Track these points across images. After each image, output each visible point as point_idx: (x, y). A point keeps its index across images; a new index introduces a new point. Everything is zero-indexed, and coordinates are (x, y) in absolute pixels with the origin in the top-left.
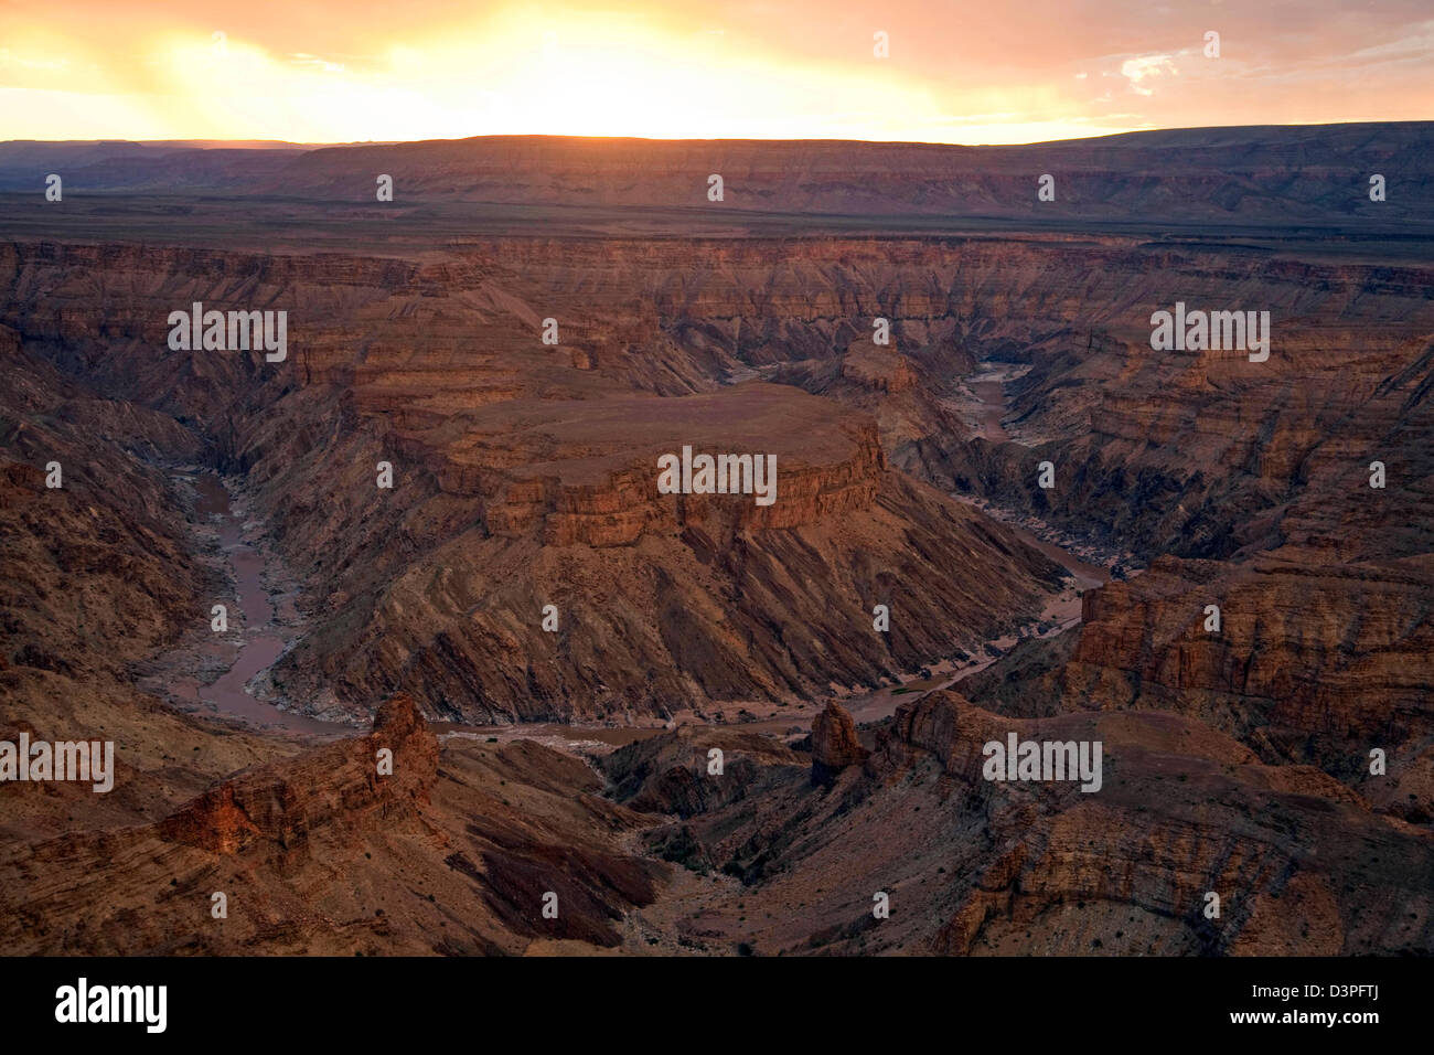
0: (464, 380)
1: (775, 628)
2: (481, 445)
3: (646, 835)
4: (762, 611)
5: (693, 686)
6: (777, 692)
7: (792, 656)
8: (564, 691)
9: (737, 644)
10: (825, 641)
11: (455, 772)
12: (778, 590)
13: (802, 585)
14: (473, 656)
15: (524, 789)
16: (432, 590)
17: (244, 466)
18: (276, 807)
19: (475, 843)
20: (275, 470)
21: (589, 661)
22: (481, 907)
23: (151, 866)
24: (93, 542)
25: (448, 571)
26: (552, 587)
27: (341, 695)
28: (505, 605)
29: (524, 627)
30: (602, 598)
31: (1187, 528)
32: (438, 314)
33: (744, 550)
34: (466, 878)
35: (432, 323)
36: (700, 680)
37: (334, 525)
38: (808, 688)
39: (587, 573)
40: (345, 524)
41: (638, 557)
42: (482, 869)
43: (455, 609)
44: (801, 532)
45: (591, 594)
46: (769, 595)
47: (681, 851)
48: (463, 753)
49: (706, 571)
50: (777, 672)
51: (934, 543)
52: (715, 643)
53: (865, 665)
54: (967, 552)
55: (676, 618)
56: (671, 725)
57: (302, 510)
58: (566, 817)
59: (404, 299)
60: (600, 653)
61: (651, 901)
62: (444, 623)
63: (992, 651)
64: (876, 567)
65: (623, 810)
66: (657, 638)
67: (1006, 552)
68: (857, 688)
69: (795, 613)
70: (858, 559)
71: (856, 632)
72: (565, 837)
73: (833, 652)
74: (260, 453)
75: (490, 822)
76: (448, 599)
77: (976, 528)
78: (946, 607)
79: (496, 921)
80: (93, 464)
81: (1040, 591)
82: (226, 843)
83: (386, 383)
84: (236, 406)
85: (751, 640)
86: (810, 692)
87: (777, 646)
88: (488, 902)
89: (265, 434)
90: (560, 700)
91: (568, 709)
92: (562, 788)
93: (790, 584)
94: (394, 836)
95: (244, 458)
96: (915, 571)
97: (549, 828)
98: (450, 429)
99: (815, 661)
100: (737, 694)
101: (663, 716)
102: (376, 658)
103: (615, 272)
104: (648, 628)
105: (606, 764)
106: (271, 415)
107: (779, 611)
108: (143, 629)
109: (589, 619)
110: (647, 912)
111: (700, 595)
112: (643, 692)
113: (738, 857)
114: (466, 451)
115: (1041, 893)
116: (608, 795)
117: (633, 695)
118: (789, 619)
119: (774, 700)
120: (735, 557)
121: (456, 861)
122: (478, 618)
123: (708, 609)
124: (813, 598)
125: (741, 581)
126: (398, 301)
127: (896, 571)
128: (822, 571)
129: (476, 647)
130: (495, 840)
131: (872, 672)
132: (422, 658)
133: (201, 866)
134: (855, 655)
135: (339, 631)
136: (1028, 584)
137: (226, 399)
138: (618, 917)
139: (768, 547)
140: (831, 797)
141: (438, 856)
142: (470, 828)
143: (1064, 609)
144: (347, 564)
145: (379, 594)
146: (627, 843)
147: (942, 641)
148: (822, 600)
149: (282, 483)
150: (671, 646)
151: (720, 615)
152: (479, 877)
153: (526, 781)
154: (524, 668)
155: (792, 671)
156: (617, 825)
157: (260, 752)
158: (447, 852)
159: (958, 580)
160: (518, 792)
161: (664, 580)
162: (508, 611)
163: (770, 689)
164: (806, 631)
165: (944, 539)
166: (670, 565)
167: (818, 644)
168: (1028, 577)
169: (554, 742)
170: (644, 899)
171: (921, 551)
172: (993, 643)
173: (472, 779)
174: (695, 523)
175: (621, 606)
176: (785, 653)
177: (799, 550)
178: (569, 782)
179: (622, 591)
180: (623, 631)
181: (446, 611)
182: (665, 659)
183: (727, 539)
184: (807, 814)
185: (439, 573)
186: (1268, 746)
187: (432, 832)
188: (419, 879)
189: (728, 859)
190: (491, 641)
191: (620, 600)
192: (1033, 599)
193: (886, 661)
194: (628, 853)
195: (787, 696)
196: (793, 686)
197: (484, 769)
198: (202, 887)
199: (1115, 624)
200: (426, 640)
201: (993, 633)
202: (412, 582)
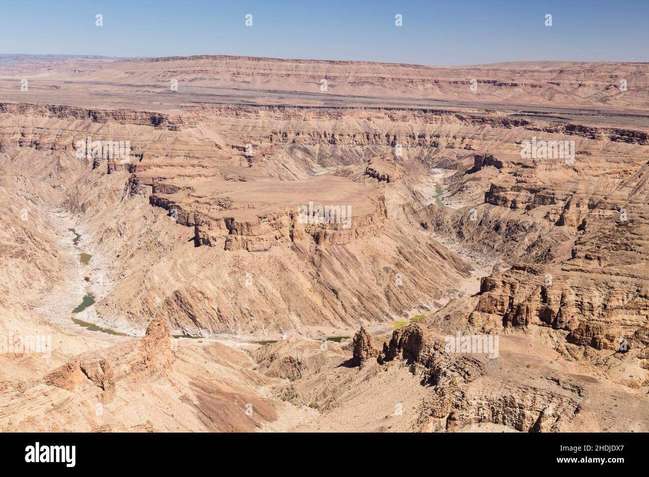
0: (189, 171)
1: (335, 292)
2: (196, 202)
3: (273, 388)
4: (329, 284)
5: (295, 318)
6: (335, 322)
7: (343, 305)
8: (234, 319)
9: (317, 300)
10: (359, 299)
11: (184, 357)
12: (336, 273)
13: (347, 271)
14: (191, 301)
15: (216, 365)
16: (173, 269)
17: (83, 208)
18: (100, 370)
19: (193, 390)
20: (97, 211)
21: (246, 305)
23: (43, 396)
25: (180, 261)
26: (229, 270)
27: (129, 319)
28: (207, 278)
29: (216, 289)
31: (529, 249)
32: (177, 139)
33: (321, 255)
34: (189, 406)
35: (173, 143)
36: (299, 316)
37: (125, 238)
38: (350, 320)
39: (246, 263)
40: (131, 238)
41: (270, 257)
42: (196, 402)
43: (183, 279)
44: (348, 246)
46: (332, 276)
47: (290, 396)
48: (188, 348)
49: (302, 263)
50: (335, 313)
51: (410, 254)
52: (306, 298)
53: (377, 310)
54: (426, 258)
55: (288, 286)
56: (285, 337)
57: (110, 230)
58: (236, 379)
59: (160, 132)
60: (252, 302)
61: (275, 419)
62: (178, 286)
63: (436, 304)
64: (383, 264)
65: (262, 376)
66: (279, 295)
67: (444, 258)
68: (373, 320)
70: (374, 260)
71: (373, 295)
72: (236, 389)
73: (362, 303)
74: (90, 203)
75: (200, 381)
76: (179, 274)
77: (430, 247)
78: (416, 284)
80: (13, 206)
81: (460, 277)
82: (77, 387)
83: (152, 172)
84: (79, 180)
85: (324, 297)
86: (351, 323)
87: (336, 300)
89: (93, 194)
90: (232, 323)
91: (236, 328)
92: (234, 365)
93: (342, 271)
94: (156, 386)
95: (83, 205)
96: (402, 266)
97: (228, 384)
98: (182, 194)
99: (353, 307)
100: (316, 323)
101: (281, 332)
102: (145, 302)
103: (260, 121)
104: (274, 291)
105: (254, 354)
106: (95, 185)
107: (337, 284)
108: (35, 285)
110: (274, 424)
111: (300, 275)
112: (272, 321)
113: (317, 400)
114: (190, 205)
116: (255, 369)
117: (267, 322)
118: (341, 288)
119: (334, 326)
120: (317, 258)
121: (184, 399)
122: (194, 284)
123: (304, 283)
124: (354, 280)
125: (319, 269)
126: (157, 133)
127: (392, 267)
128: (358, 265)
129: (192, 297)
130: (203, 389)
131: (380, 314)
132: (168, 302)
133: (66, 397)
134: (373, 306)
135: (128, 288)
136: (453, 273)
137: (75, 178)
138: (260, 427)
139: (332, 253)
140: (361, 373)
141: (176, 396)
142: (191, 383)
143: (470, 286)
144: (132, 257)
145: (147, 271)
146: (264, 392)
147: (413, 299)
148: (357, 279)
149: (101, 218)
150: (286, 299)
151: (308, 285)
152: (195, 406)
153: (217, 361)
154: (216, 308)
155: (343, 313)
156: (259, 383)
157: (90, 345)
158: (180, 394)
159: (421, 271)
160: (213, 367)
161: (283, 268)
162: (208, 281)
163: (332, 321)
164: (349, 293)
165: (415, 251)
166: (286, 261)
167: (355, 300)
168: (454, 270)
169: (229, 343)
170: (272, 418)
171: (405, 257)
172: (437, 301)
173: (191, 360)
174: (297, 241)
175: (262, 280)
176: (340, 303)
177: (347, 255)
178: (237, 363)
179: (262, 272)
180: (262, 291)
181: (178, 280)
182: (283, 305)
183: (313, 249)
184: (350, 380)
185: (176, 262)
186: (566, 352)
187: (173, 385)
188: (167, 406)
189: (312, 401)
190: (200, 295)
191: (262, 277)
192: (456, 281)
193: (387, 309)
194: (265, 397)
195: (340, 324)
196: (343, 319)
197: (197, 356)
198: (66, 407)
199: (496, 293)
200: (169, 294)
201: (437, 297)
202: (164, 266)
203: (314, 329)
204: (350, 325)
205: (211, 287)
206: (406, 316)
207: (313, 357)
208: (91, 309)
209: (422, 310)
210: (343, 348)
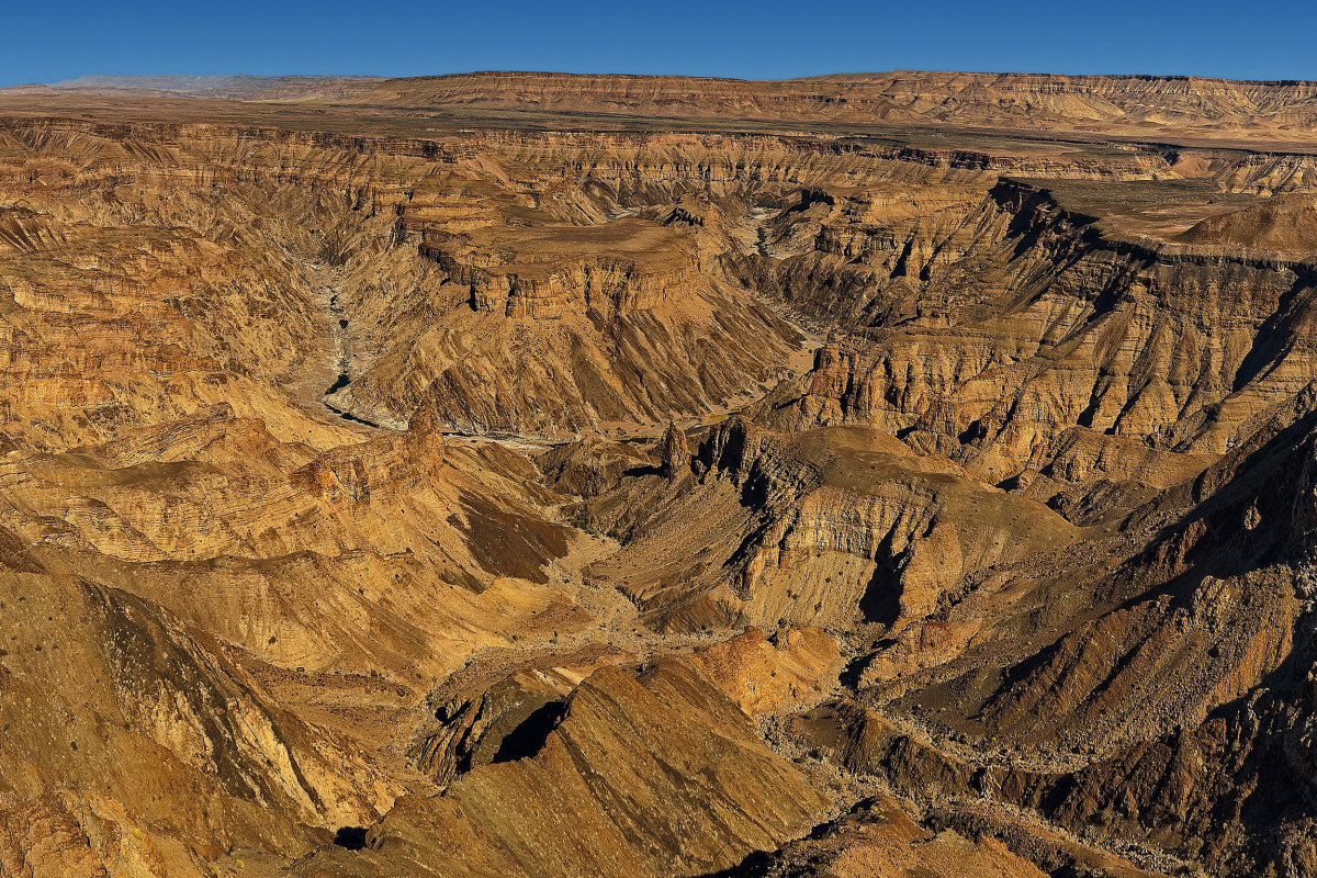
0: (465, 212)
1: (639, 373)
2: (474, 253)
3: (563, 509)
4: (631, 363)
5: (591, 411)
6: (639, 416)
7: (649, 392)
8: (516, 412)
9: (617, 385)
10: (668, 384)
11: (455, 462)
12: (641, 350)
13: (654, 347)
14: (464, 384)
15: (493, 475)
16: (442, 342)
17: (343, 260)
18: (354, 474)
19: (464, 509)
20: (359, 264)
21: (531, 393)
22: (466, 551)
23: (285, 502)
24: (264, 299)
25: (452, 331)
26: (511, 344)
27: (389, 406)
28: (484, 354)
29: (494, 369)
30: (540, 352)
31: (868, 309)
32: (452, 173)
33: (621, 323)
34: (459, 532)
35: (448, 178)
36: (596, 408)
37: (389, 298)
38: (657, 414)
39: (532, 336)
40: (395, 298)
41: (561, 326)
42: (467, 527)
43: (455, 355)
44: (654, 312)
45: (533, 349)
46: (635, 353)
47: (583, 520)
48: (458, 449)
49: (599, 336)
50: (640, 402)
51: (729, 319)
52: (604, 383)
53: (690, 398)
54: (748, 326)
55: (582, 366)
56: (578, 438)
57: (372, 288)
58: (519, 496)
59: (434, 164)
60: (538, 388)
61: (566, 555)
62: (448, 364)
63: (762, 388)
64: (697, 335)
65: (550, 493)
66: (571, 379)
67: (770, 325)
68: (685, 413)
69: (649, 363)
70: (686, 329)
71: (685, 377)
72: (517, 509)
73: (672, 391)
74: (351, 253)
75: (472, 495)
76: (450, 348)
77: (753, 310)
78: (736, 361)
79: (475, 562)
80: (268, 254)
81: (789, 350)
82: (325, 494)
83: (423, 213)
84: (340, 225)
85: (625, 382)
86: (659, 417)
87: (639, 386)
88: (471, 548)
89: (354, 243)
90: (513, 417)
91: (517, 423)
92: (515, 476)
93: (648, 346)
94: (418, 500)
95: (343, 256)
96: (719, 337)
97: (506, 501)
98: (455, 243)
99: (662, 395)
100: (615, 417)
101: (574, 431)
102: (410, 384)
103: (550, 150)
104: (566, 373)
105: (540, 460)
106: (358, 230)
107: (640, 362)
108: (285, 355)
109: (532, 364)
110: (563, 561)
111: (597, 352)
112: (562, 414)
113: (617, 526)
114: (466, 257)
116: (541, 481)
117: (556, 415)
118: (647, 368)
119: (637, 421)
120: (616, 328)
121: (453, 520)
122: (468, 362)
123: (601, 363)
124: (660, 355)
125: (619, 344)
126: (431, 165)
127: (708, 338)
128: (666, 338)
129: (466, 380)
130: (475, 507)
131: (694, 403)
132: (435, 385)
133: (312, 506)
134: (685, 393)
135: (389, 365)
136: (782, 346)
137: (336, 221)
138: (546, 564)
139: (634, 321)
140: (673, 487)
141: (443, 515)
142: (461, 498)
143: (801, 361)
144: (395, 323)
145: (413, 343)
146: (551, 513)
147: (733, 382)
148: (665, 355)
149: (363, 272)
150: (580, 384)
151: (606, 365)
152: (466, 531)
153: (494, 470)
154: (494, 395)
155: (648, 403)
156: (547, 502)
157: (344, 438)
158: (448, 514)
159: (743, 343)
160: (489, 477)
161: (576, 341)
162: (485, 358)
163: (635, 414)
164: (656, 376)
165: (735, 317)
166: (580, 333)
167: (663, 385)
168: (782, 341)
169: (508, 444)
170: (563, 552)
171: (723, 324)
172: (762, 384)
173: (461, 466)
174: (593, 305)
175: (552, 359)
176: (644, 390)
177: (653, 324)
178: (518, 473)
179: (551, 348)
180: (552, 373)
181: (450, 356)
182: (576, 393)
183: (611, 316)
184: (659, 498)
185: (447, 331)
186: (917, 444)
187: (441, 499)
188: (431, 529)
189: (611, 527)
190: (475, 377)
191: (550, 353)
192: (785, 355)
193: (703, 397)
194: (552, 521)
195: (645, 419)
196: (650, 413)
197: (470, 461)
198: (312, 519)
199: (833, 369)
200: (438, 374)
201: (762, 378)
202: (431, 337)
203: (613, 426)
204: (657, 420)
205: (489, 366)
206: (726, 406)
207: (612, 465)
208: (346, 390)
209: (743, 397)
210: (649, 453)
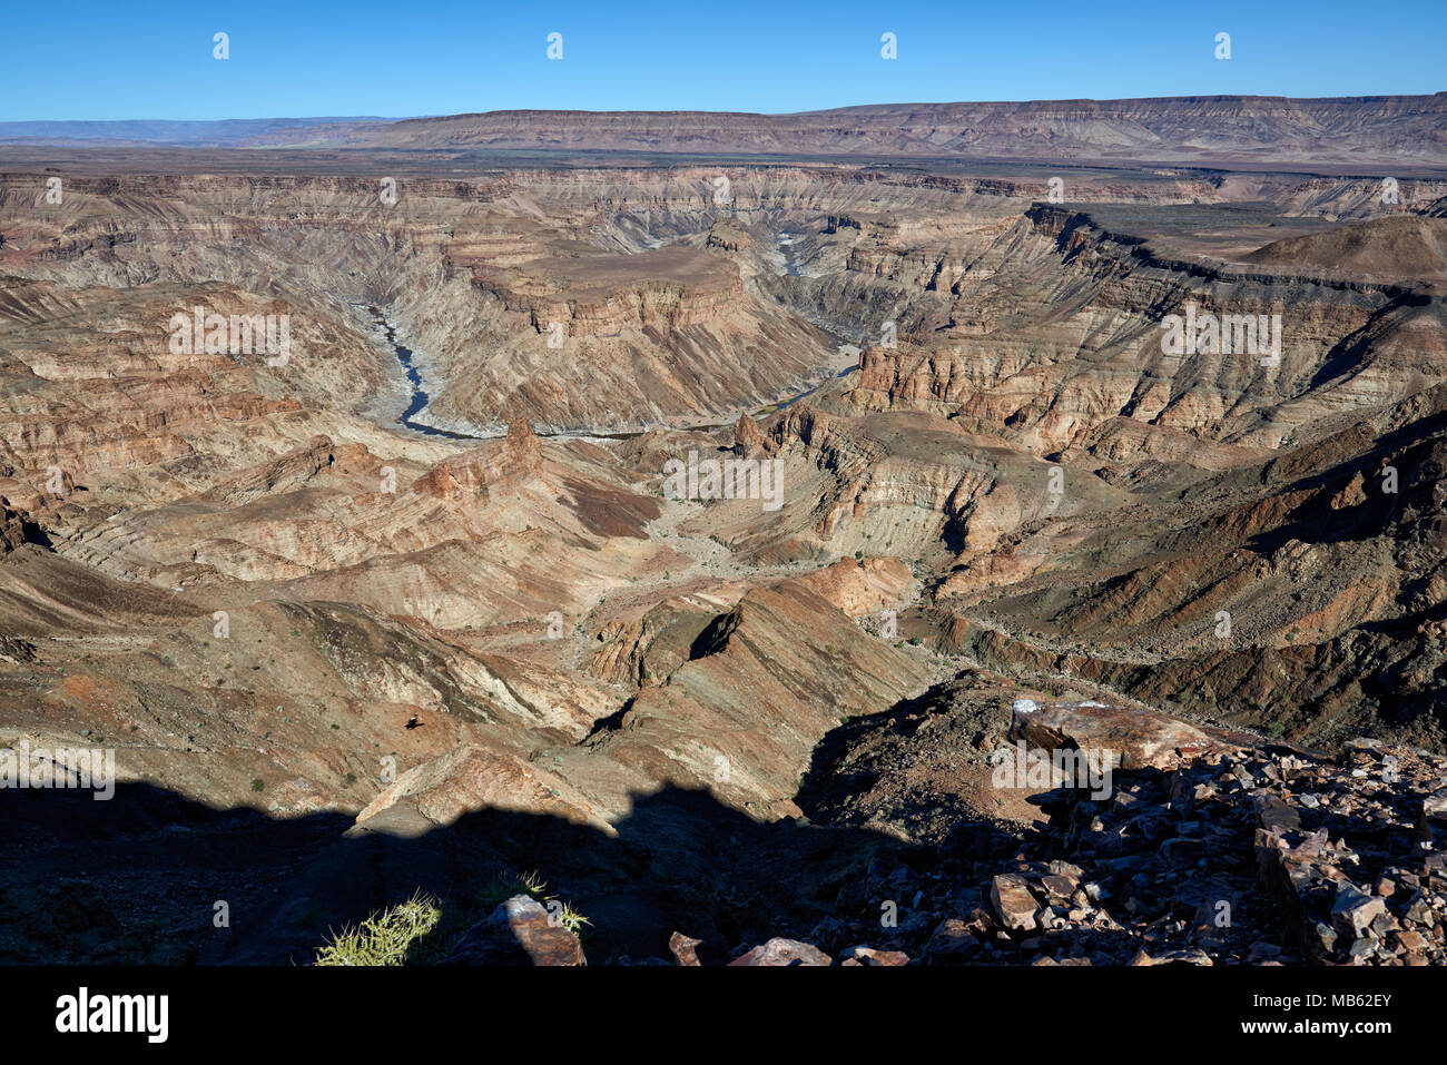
0: (510, 248)
1: (697, 376)
2: (529, 283)
3: (648, 484)
4: (688, 368)
5: (656, 408)
6: (700, 411)
7: (706, 391)
8: (589, 414)
9: (678, 387)
10: (723, 383)
12: (696, 357)
13: (708, 355)
14: (539, 396)
15: (584, 464)
16: (512, 362)
17: (391, 299)
18: (471, 475)
19: (568, 491)
20: (409, 301)
21: (600, 398)
22: (577, 523)
23: (412, 506)
24: (322, 341)
25: (520, 352)
26: (576, 359)
27: (469, 419)
28: (553, 369)
29: (564, 381)
30: (604, 364)
31: (900, 319)
32: (491, 212)
33: (677, 337)
34: (569, 509)
35: (487, 217)
36: (659, 406)
37: (449, 330)
38: (717, 408)
39: (595, 351)
40: (455, 329)
41: (621, 342)
42: (574, 503)
43: (526, 372)
44: (706, 326)
45: (598, 362)
46: (691, 360)
49: (656, 348)
50: (699, 400)
51: (773, 330)
52: (666, 385)
53: (743, 395)
55: (644, 374)
57: (428, 322)
58: (608, 477)
59: (469, 204)
60: (606, 393)
61: (660, 517)
62: (520, 380)
65: (633, 473)
66: (635, 384)
69: (705, 369)
70: (735, 339)
71: (738, 378)
72: (611, 487)
73: (728, 389)
74: (399, 291)
75: (573, 481)
76: (520, 366)
79: (587, 530)
80: (312, 299)
82: (447, 494)
83: (467, 250)
84: (381, 266)
85: (685, 384)
87: (698, 386)
88: (580, 519)
89: (400, 281)
90: (587, 418)
92: (601, 463)
93: (702, 354)
94: (529, 487)
95: (390, 295)
96: (766, 345)
97: (602, 483)
98: (509, 275)
99: (718, 393)
100: (679, 412)
101: (642, 425)
102: (486, 399)
103: (580, 187)
104: (629, 380)
106: (402, 270)
107: (697, 367)
108: (358, 387)
109: (598, 374)
110: (658, 521)
111: (656, 361)
112: (631, 413)
114: (521, 287)
115: (869, 503)
116: (623, 466)
117: (625, 414)
118: (702, 371)
119: (699, 414)
120: (672, 341)
121: (562, 500)
122: (539, 377)
123: (662, 370)
124: (714, 361)
125: (676, 353)
126: (466, 205)
127: (755, 345)
128: (717, 347)
129: (540, 390)
130: (578, 488)
131: (748, 398)
132: (511, 398)
133: (437, 505)
134: (738, 390)
135: (463, 386)
137: (375, 263)
138: (645, 525)
139: (689, 334)
141: (552, 498)
142: (565, 484)
144: (459, 350)
145: (483, 365)
146: (638, 488)
147: (781, 381)
148: (718, 360)
149: (415, 307)
150: (644, 388)
151: (666, 371)
152: (574, 508)
153: (582, 459)
154: (566, 402)
155: (707, 398)
156: (632, 480)
158: (557, 496)
159: (787, 349)
160: (580, 465)
161: (636, 353)
162: (554, 373)
163: (696, 409)
164: (711, 378)
165: (777, 327)
166: (639, 346)
167: (719, 385)
168: (821, 346)
170: (655, 515)
171: (768, 334)
173: (557, 459)
174: (649, 322)
175: (614, 368)
176: (702, 390)
177: (705, 335)
178: (603, 461)
179: (614, 360)
180: (617, 380)
181: (521, 373)
182: (641, 395)
183: (667, 331)
185: (515, 352)
188: (545, 509)
190: (547, 389)
191: (614, 364)
193: (755, 393)
194: (641, 493)
195: (705, 411)
196: (708, 407)
197: (562, 454)
198: (439, 516)
200: (512, 389)
201: (807, 376)
202: (501, 358)
203: (678, 421)
204: (716, 413)
205: (559, 379)
206: (775, 399)
208: (424, 410)
